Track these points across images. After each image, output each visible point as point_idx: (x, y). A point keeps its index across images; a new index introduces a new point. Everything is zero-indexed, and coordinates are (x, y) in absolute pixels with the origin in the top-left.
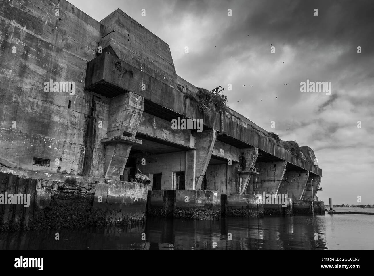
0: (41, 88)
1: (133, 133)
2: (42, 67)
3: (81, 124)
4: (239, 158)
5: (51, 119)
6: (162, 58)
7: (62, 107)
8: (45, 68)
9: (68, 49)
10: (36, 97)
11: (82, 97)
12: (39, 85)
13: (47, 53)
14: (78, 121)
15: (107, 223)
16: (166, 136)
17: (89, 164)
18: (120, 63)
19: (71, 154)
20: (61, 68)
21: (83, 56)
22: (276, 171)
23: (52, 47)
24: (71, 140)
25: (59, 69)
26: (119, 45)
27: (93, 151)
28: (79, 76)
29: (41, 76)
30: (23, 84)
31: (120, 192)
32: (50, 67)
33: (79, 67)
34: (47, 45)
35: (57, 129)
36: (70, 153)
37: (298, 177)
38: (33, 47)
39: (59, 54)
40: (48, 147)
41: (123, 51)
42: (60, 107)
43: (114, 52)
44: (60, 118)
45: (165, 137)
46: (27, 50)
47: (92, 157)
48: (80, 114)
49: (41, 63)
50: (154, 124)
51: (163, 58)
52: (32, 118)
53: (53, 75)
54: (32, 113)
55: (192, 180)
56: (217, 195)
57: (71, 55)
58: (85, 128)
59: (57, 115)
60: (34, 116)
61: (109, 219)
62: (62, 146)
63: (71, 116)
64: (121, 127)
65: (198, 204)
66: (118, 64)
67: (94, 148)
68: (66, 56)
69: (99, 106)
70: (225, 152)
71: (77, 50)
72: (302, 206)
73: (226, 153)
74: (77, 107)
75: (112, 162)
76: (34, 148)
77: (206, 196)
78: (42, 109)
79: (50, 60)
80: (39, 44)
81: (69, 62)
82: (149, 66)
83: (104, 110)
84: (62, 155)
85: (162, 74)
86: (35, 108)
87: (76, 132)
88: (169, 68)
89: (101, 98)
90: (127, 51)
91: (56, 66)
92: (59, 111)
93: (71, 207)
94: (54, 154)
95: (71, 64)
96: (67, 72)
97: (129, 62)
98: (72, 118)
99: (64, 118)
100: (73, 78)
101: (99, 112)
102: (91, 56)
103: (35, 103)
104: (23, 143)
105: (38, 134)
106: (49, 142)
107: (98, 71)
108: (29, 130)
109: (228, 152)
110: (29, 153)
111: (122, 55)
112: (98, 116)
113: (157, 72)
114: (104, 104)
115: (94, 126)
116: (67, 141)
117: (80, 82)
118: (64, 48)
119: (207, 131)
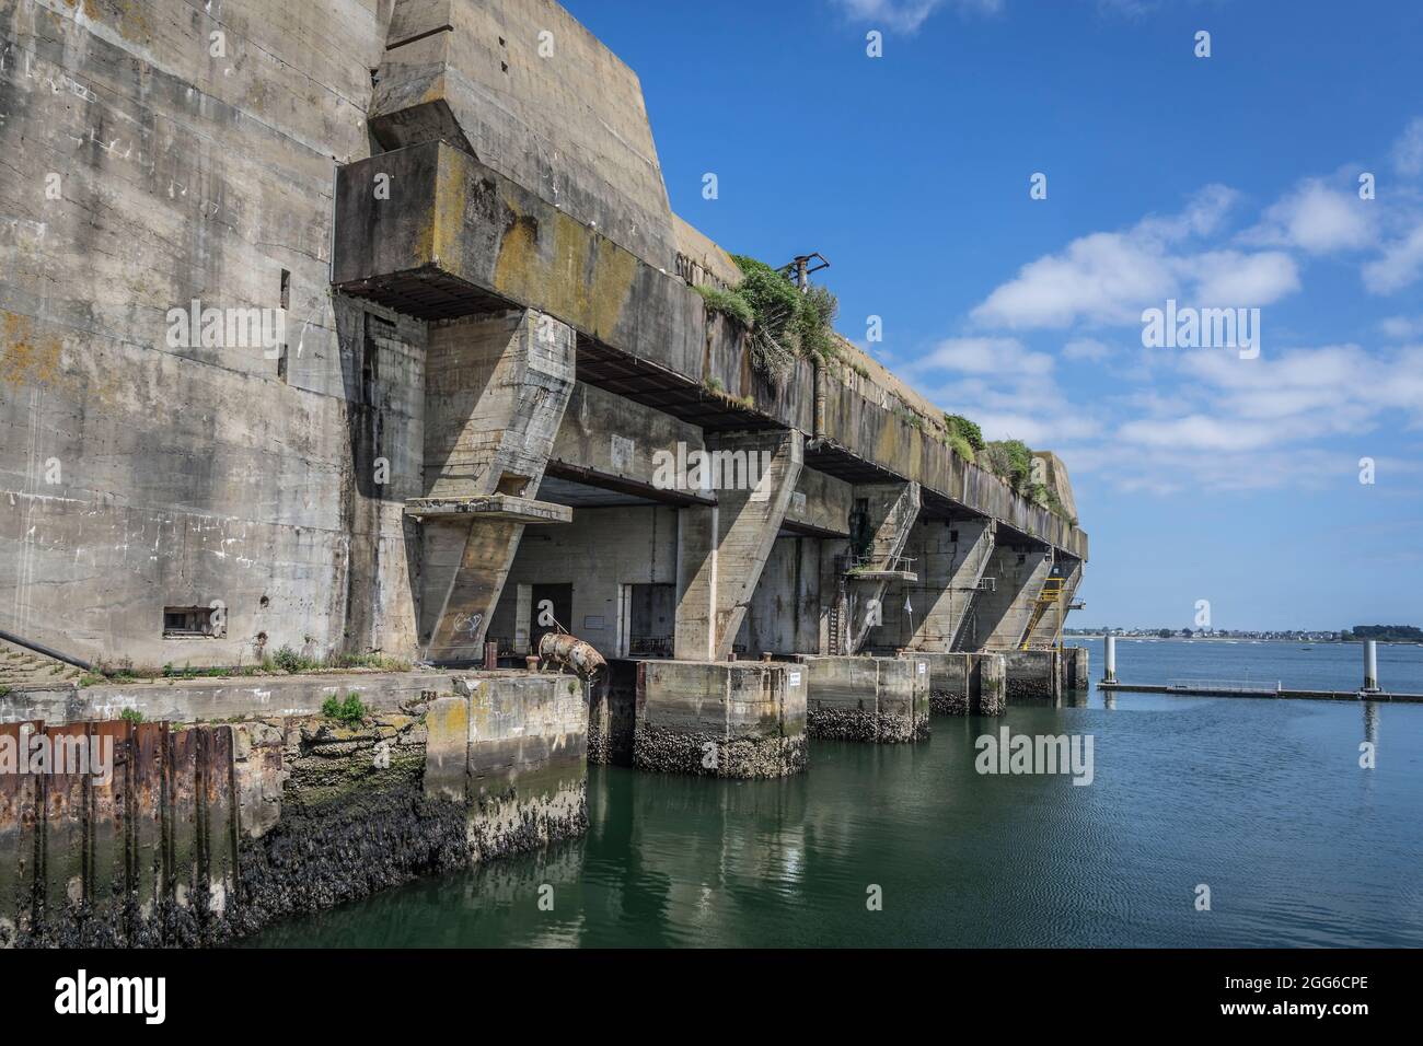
0: (169, 299)
1: (532, 475)
2: (163, 196)
3: (329, 444)
4: (850, 518)
5: (216, 434)
6: (619, 141)
7: (256, 375)
8: (176, 200)
9: (260, 107)
10: (153, 341)
11: (326, 324)
12: (161, 286)
13: (181, 131)
14: (319, 434)
15: (472, 849)
16: (625, 463)
17: (366, 609)
18: (489, 185)
19: (299, 574)
20: (239, 200)
21: (319, 137)
22: (958, 554)
23: (199, 101)
24: (296, 517)
25: (230, 202)
26: (476, 94)
27: (377, 550)
28: (309, 229)
29: (162, 238)
30: (97, 287)
31: (507, 722)
32: (196, 197)
33: (309, 189)
34: (176, 90)
35: (241, 475)
36: (294, 572)
37: (1017, 565)
38: (122, 105)
39: (225, 133)
40: (216, 557)
41: (492, 121)
42: (245, 375)
43: (461, 131)
44: (252, 427)
45: (619, 465)
46: (101, 122)
47: (376, 577)
48: (321, 402)
49: (159, 179)
50: (585, 414)
51: (624, 137)
52: (142, 436)
53: (209, 234)
54: (142, 414)
55: (705, 620)
56: (799, 679)
57: (272, 133)
58: (344, 459)
59: (238, 412)
60: (150, 427)
61: (477, 832)
62: (266, 545)
63: (290, 412)
64: (490, 453)
65: (733, 716)
66: (485, 190)
67: (380, 538)
68: (255, 139)
69: (390, 358)
70: (807, 503)
71: (294, 109)
72: (1024, 669)
73: (811, 506)
74: (313, 373)
75: (453, 593)
76: (162, 567)
77: (765, 689)
78: (178, 394)
79: (195, 163)
80: (146, 89)
81: (270, 167)
82: (581, 185)
83: (406, 372)
84: (268, 584)
85: (624, 214)
86: (154, 392)
87: (313, 478)
88: (644, 185)
89: (392, 324)
90: (504, 120)
91: (220, 189)
92: (246, 394)
93: (352, 811)
94: (239, 584)
95: (275, 179)
96: (265, 218)
97: (513, 171)
98: (295, 422)
99: (267, 427)
100: (287, 239)
101: (392, 385)
102: (350, 136)
103: (151, 367)
104: (121, 552)
105: (171, 506)
106: (217, 532)
107: (404, 221)
108: (138, 490)
109: (818, 501)
110: (145, 592)
111: (486, 140)
112: (387, 401)
113: (607, 207)
114: (406, 346)
115: (375, 447)
116: (280, 522)
117: (313, 256)
118: (242, 100)
119: (765, 434)
